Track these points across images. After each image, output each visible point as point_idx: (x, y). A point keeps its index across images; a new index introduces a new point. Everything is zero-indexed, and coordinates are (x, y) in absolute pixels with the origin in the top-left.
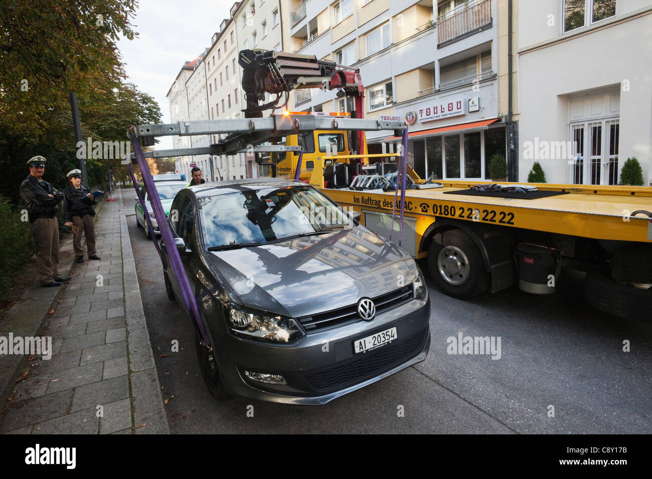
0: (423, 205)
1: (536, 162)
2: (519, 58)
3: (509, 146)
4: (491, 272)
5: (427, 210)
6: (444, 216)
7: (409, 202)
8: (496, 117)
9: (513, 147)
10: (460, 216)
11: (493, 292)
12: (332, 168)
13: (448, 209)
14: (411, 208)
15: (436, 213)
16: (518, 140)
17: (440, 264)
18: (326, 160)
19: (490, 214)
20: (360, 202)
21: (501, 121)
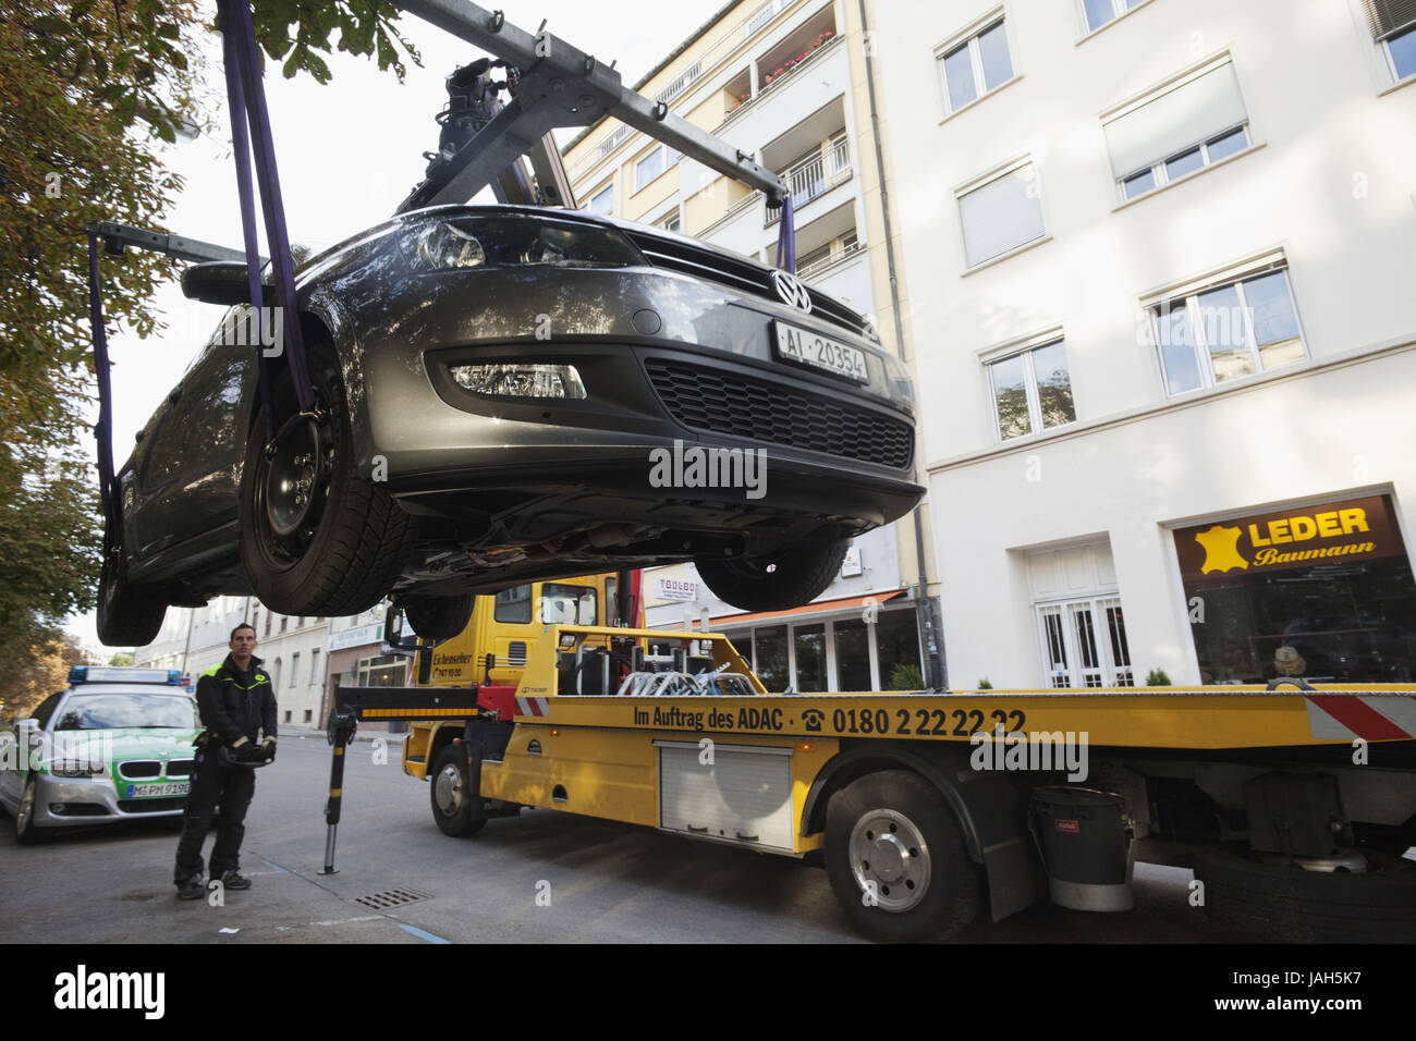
0: (810, 715)
1: (983, 679)
2: (930, 480)
3: (926, 647)
4: (984, 865)
5: (819, 724)
6: (860, 734)
7: (776, 710)
8: (897, 588)
9: (933, 648)
10: (900, 731)
11: (995, 920)
12: (573, 656)
13: (870, 717)
14: (781, 724)
15: (840, 730)
16: (942, 636)
17: (854, 857)
18: (563, 634)
19: (969, 719)
20: (651, 720)
21: (906, 595)
